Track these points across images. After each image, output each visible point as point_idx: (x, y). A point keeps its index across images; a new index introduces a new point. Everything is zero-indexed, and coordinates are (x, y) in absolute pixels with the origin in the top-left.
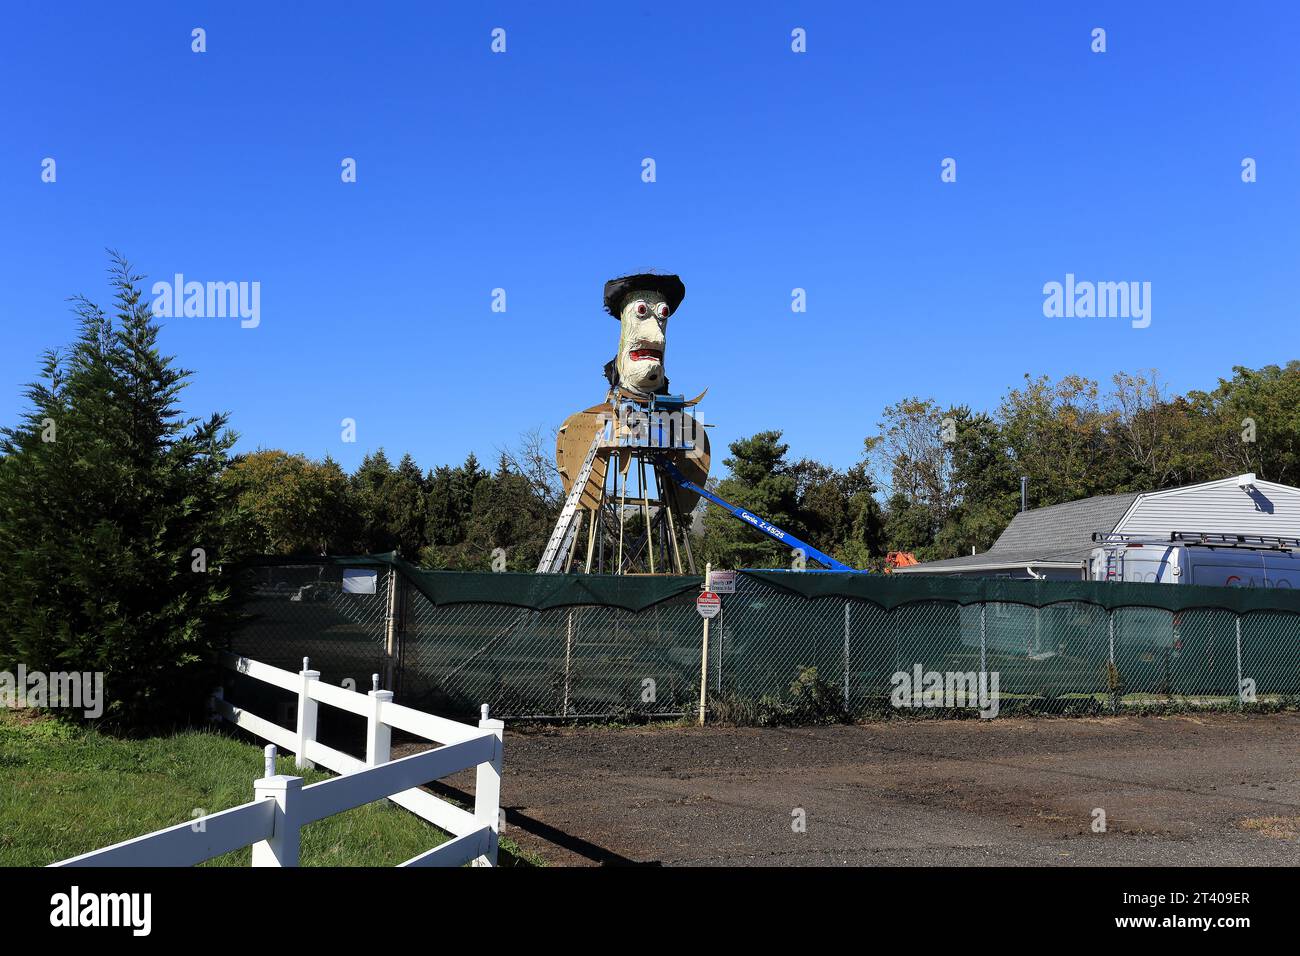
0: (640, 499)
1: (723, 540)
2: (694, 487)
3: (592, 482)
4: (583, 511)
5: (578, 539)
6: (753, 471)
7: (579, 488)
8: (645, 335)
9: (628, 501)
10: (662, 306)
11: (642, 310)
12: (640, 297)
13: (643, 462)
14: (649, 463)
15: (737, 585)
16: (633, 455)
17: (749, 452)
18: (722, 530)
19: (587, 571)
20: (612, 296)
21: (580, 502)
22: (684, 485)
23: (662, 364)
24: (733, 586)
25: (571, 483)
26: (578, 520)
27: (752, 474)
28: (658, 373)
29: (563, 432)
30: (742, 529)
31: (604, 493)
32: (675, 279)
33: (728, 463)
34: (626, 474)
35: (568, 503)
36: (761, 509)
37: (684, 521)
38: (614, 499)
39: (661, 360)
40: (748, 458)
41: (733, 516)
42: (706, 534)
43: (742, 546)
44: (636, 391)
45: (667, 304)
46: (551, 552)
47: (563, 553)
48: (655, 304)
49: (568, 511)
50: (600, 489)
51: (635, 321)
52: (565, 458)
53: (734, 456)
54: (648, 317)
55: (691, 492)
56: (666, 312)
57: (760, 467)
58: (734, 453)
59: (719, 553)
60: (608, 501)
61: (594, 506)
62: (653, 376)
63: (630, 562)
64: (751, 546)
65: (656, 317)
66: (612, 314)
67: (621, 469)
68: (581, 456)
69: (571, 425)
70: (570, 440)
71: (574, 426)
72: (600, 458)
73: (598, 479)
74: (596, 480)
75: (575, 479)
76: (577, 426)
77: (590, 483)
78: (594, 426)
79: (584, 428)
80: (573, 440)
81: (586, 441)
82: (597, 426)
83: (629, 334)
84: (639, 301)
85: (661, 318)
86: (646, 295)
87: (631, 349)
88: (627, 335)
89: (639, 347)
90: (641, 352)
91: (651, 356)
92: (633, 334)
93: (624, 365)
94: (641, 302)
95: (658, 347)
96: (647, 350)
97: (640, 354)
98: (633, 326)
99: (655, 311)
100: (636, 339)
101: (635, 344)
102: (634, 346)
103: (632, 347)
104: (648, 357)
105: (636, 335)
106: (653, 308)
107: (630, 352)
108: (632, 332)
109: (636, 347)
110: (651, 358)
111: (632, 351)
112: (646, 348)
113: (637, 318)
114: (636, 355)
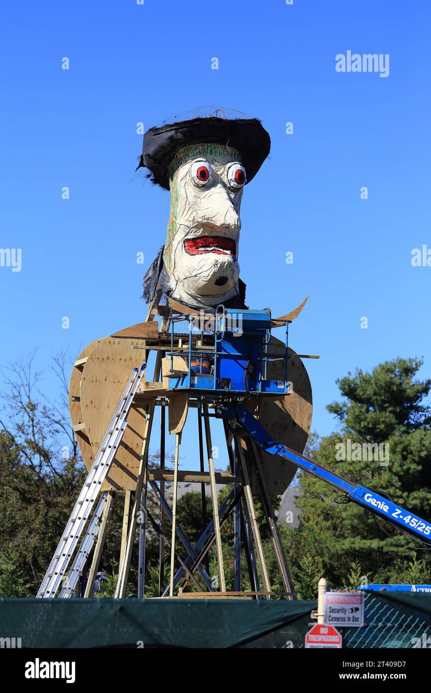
0: (202, 472)
1: (329, 534)
2: (288, 454)
3: (126, 447)
4: (113, 494)
5: (104, 538)
6: (376, 423)
7: (107, 457)
8: (208, 213)
9: (182, 476)
10: (235, 168)
11: (203, 174)
12: (200, 154)
13: (207, 415)
14: (217, 416)
15: (366, 613)
16: (192, 404)
17: (370, 391)
18: (327, 517)
19: (118, 594)
20: (156, 153)
21: (107, 477)
22: (272, 450)
23: (235, 260)
24: (360, 615)
25: (94, 448)
26: (105, 507)
27: (375, 428)
28: (228, 274)
29: (80, 368)
30: (359, 517)
31: (145, 465)
32: (255, 125)
33: (335, 410)
34: (180, 434)
35: (89, 480)
36: (390, 484)
37: (268, 505)
38: (161, 473)
39: (234, 253)
40: (368, 402)
41: (350, 500)
42: (301, 525)
43: (360, 543)
44: (194, 303)
45: (243, 165)
46: (63, 559)
47: (81, 561)
48: (224, 164)
49: (88, 493)
50: (139, 458)
51: (192, 191)
52: (83, 408)
53: (345, 399)
54: (213, 184)
55: (283, 461)
56: (242, 178)
57: (388, 416)
58: (345, 394)
59: (322, 555)
60: (152, 477)
61: (129, 485)
62: (220, 280)
63: (188, 574)
64: (375, 544)
65: (225, 186)
66: (155, 181)
67: (173, 426)
68: (109, 407)
69: (92, 357)
70: (91, 380)
71: (98, 358)
72: (138, 409)
73: (136, 443)
74: (132, 444)
75: (99, 442)
76: (103, 359)
77: (124, 449)
78: (129, 357)
79: (113, 361)
80: (96, 381)
81: (116, 381)
82: (133, 357)
83: (183, 213)
84: (199, 161)
85: (232, 187)
86: (209, 151)
87: (186, 236)
88: (179, 213)
89: (199, 233)
90: (202, 240)
91: (217, 247)
92: (190, 212)
93: (175, 262)
94: (202, 162)
95: (228, 233)
96: (212, 237)
97: (200, 245)
98: (189, 199)
99: (223, 176)
100: (194, 220)
101: (192, 228)
102: (191, 232)
103: (188, 233)
104: (213, 248)
105: (194, 214)
106: (220, 170)
107: (184, 242)
108: (187, 209)
109: (194, 232)
110: (218, 250)
111: (188, 240)
112: (209, 235)
113: (195, 188)
114: (194, 246)
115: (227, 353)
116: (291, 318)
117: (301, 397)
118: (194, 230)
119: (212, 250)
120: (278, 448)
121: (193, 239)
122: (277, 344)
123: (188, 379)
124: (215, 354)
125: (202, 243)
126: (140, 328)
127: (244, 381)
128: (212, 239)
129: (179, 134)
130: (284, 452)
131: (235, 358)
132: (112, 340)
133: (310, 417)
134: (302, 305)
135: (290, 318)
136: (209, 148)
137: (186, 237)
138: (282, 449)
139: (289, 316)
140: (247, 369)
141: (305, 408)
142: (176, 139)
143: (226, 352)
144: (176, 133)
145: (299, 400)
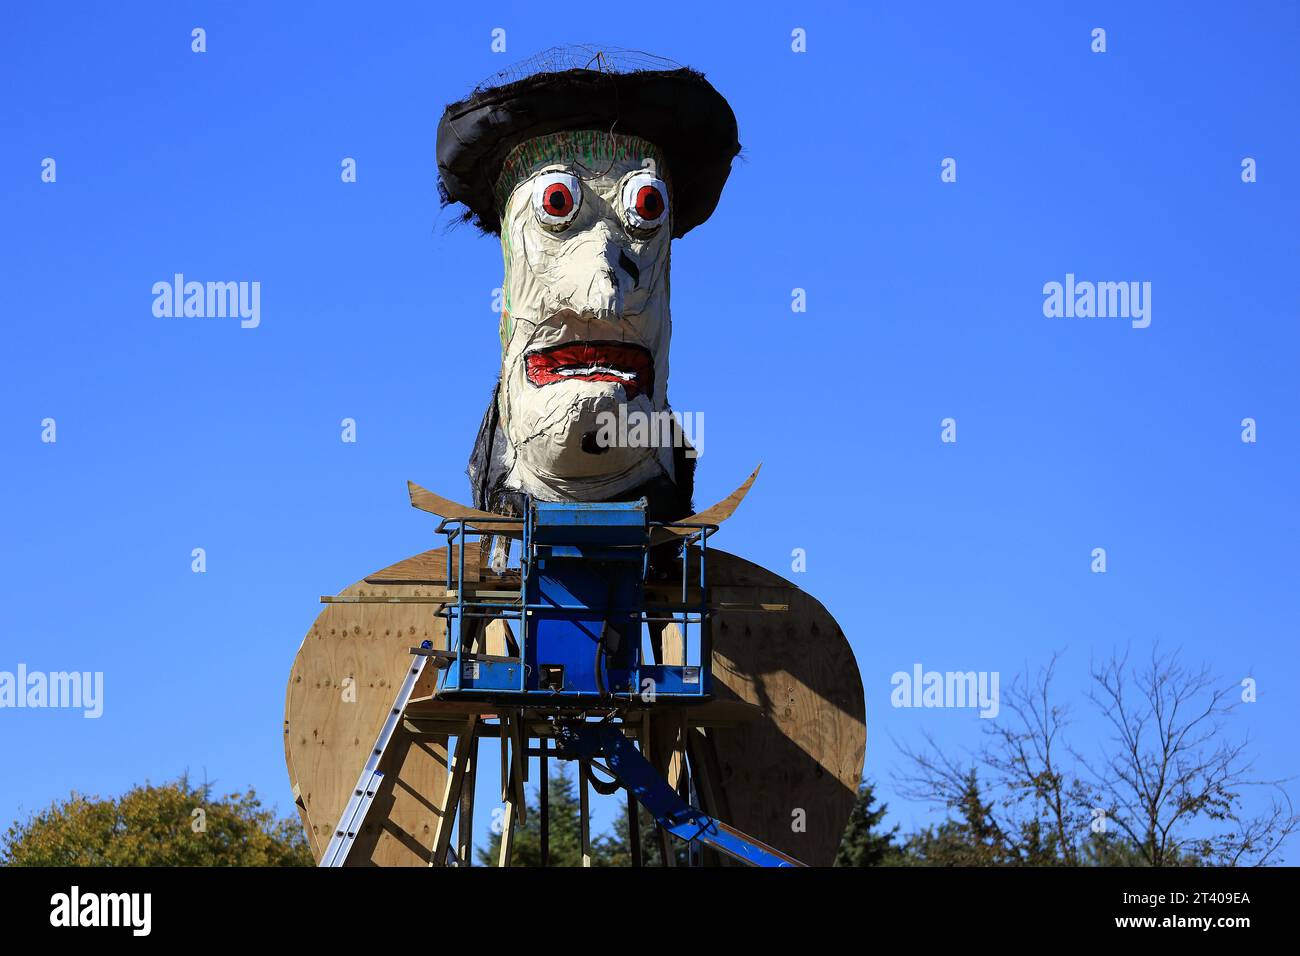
2: (725, 839)
3: (399, 833)
8: (564, 289)
10: (639, 181)
11: (560, 202)
20: (455, 158)
22: (685, 831)
45: (658, 173)
48: (616, 177)
51: (538, 241)
54: (590, 223)
68: (357, 742)
69: (318, 629)
70: (315, 682)
71: (333, 633)
72: (428, 744)
73: (424, 823)
74: (413, 827)
75: (330, 823)
76: (345, 634)
77: (393, 840)
78: (408, 629)
79: (369, 638)
80: (328, 684)
81: (377, 683)
82: (419, 627)
83: (522, 291)
84: (549, 172)
85: (634, 226)
86: (580, 149)
87: (529, 343)
88: (514, 294)
89: (558, 336)
90: (569, 353)
91: (605, 365)
92: (534, 290)
93: (509, 406)
94: (555, 174)
95: (630, 332)
96: (591, 344)
97: (563, 363)
98: (531, 260)
99: (616, 202)
100: (543, 306)
101: (542, 325)
102: (541, 335)
103: (533, 337)
104: (594, 369)
105: (543, 293)
106: (608, 192)
107: (526, 358)
108: (528, 283)
109: (547, 335)
110: (606, 373)
111: (534, 352)
112: (585, 339)
113: (546, 234)
114: (547, 367)
115: (552, 606)
116: (715, 518)
117: (834, 708)
118: (546, 329)
119: (592, 374)
120: (700, 824)
121: (544, 350)
122: (773, 585)
123: (455, 667)
124: (522, 608)
125: (567, 359)
126: (434, 558)
127: (596, 670)
128: (592, 349)
129: (500, 113)
130: (716, 834)
131: (573, 616)
132: (368, 589)
133: (860, 754)
134: (745, 489)
135: (713, 518)
136: (580, 142)
137: (532, 347)
138: (710, 828)
139: (709, 515)
140: (601, 641)
141: (847, 733)
142: (494, 124)
143: (551, 602)
144: (494, 111)
145: (830, 714)
